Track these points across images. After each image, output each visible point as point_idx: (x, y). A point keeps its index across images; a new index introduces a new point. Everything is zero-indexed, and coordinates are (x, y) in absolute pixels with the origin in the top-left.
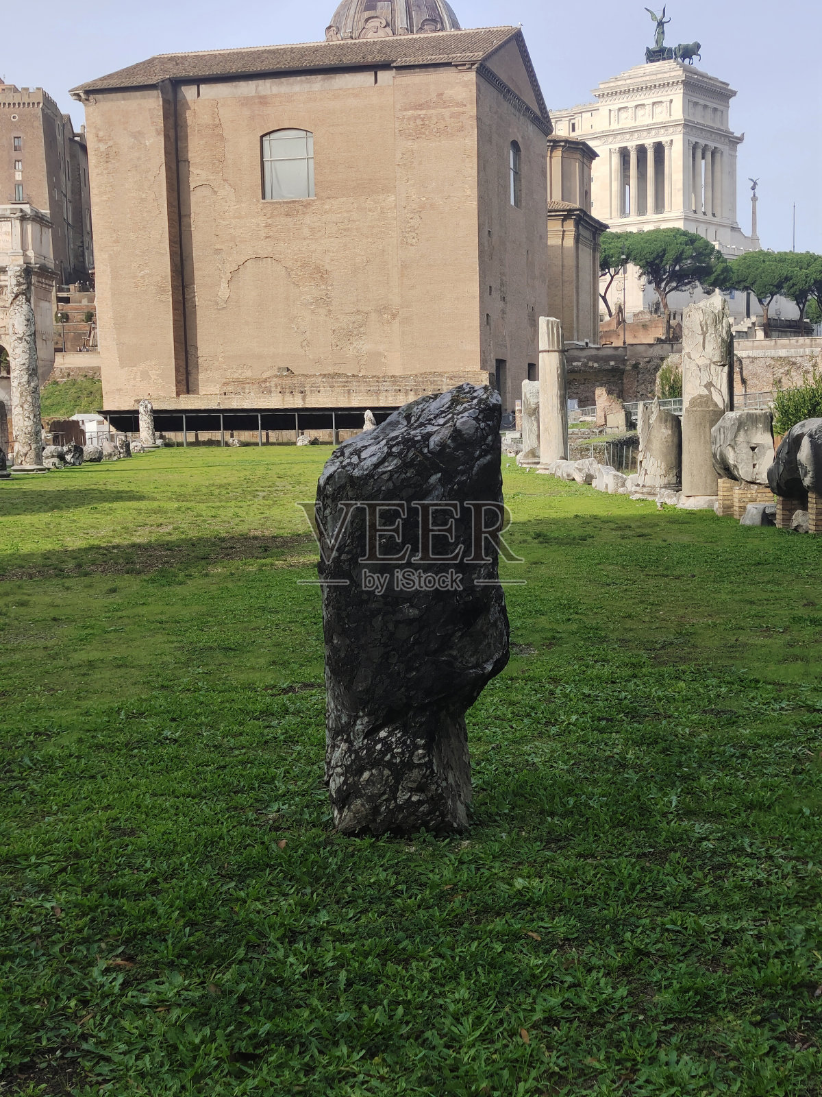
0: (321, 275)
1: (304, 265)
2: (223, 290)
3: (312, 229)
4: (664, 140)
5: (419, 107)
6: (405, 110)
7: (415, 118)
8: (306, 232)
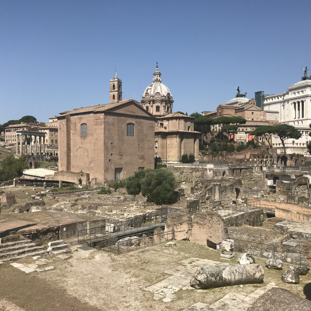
0: (87, 151)
1: (85, 149)
2: (76, 153)
3: (87, 142)
4: (303, 100)
5: (97, 120)
6: (95, 120)
7: (96, 122)
8: (86, 143)
